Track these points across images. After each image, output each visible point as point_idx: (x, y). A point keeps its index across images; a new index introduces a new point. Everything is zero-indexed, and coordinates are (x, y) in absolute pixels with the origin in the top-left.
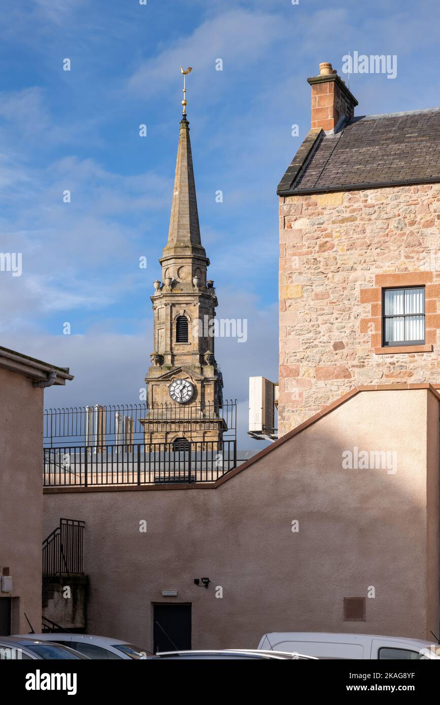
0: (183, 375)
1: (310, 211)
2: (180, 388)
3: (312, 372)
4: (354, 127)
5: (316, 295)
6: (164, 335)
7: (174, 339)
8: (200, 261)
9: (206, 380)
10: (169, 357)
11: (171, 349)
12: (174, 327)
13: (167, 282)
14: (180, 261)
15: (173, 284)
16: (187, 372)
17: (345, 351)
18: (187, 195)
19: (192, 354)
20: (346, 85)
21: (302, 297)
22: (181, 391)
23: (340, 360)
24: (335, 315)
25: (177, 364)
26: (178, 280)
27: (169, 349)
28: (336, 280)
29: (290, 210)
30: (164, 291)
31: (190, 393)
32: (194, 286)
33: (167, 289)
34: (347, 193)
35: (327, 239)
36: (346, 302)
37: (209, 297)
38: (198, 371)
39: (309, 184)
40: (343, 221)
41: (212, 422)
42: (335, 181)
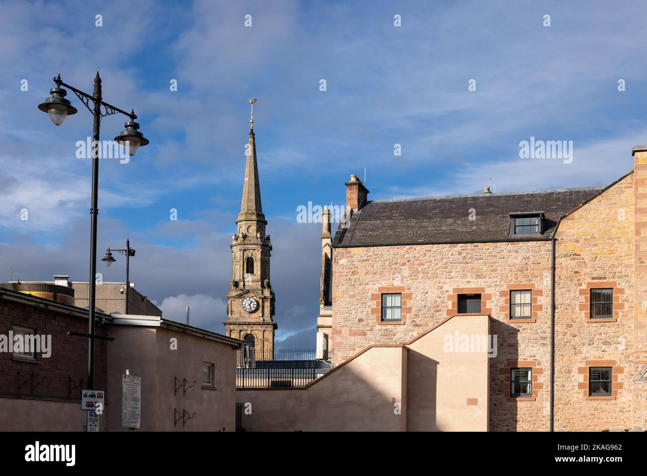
0: (251, 294)
1: (347, 256)
2: (249, 303)
3: (348, 333)
4: (367, 207)
5: (350, 296)
6: (238, 269)
7: (245, 271)
8: (262, 223)
9: (265, 298)
10: (242, 283)
11: (243, 278)
12: (245, 264)
13: (241, 236)
14: (249, 222)
15: (245, 237)
16: (253, 293)
17: (364, 323)
18: (254, 180)
19: (257, 281)
20: (363, 184)
21: (343, 296)
22: (250, 305)
23: (361, 327)
24: (359, 306)
25: (247, 288)
26: (248, 234)
27: (242, 278)
28: (360, 289)
29: (338, 255)
30: (239, 241)
31: (255, 306)
32: (258, 238)
33: (240, 239)
34: (365, 248)
35: (355, 269)
36: (364, 300)
37: (267, 246)
38: (260, 292)
39: (347, 242)
40: (363, 261)
41: (269, 324)
42: (360, 241)
